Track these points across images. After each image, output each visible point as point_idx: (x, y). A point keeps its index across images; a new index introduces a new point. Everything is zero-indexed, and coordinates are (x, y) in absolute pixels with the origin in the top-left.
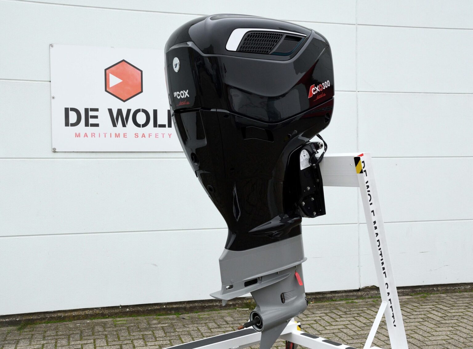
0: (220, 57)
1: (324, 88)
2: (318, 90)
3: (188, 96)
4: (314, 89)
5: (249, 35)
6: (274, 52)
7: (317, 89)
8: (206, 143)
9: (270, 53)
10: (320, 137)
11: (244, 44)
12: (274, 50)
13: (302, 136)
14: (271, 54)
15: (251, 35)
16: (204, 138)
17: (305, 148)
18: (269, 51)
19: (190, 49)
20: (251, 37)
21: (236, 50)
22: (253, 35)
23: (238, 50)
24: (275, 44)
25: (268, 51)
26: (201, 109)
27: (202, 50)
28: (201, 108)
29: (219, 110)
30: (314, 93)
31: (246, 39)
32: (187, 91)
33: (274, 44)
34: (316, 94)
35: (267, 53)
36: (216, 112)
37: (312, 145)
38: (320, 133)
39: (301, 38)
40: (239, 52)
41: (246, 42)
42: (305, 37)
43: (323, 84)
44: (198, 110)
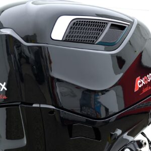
0: (44, 47)
1: (149, 81)
2: (143, 82)
4: (139, 81)
5: (74, 23)
6: (100, 42)
7: (143, 81)
8: (26, 142)
10: (143, 134)
11: (69, 33)
12: (100, 40)
13: (128, 135)
14: (97, 44)
15: (77, 23)
18: (95, 40)
20: (76, 25)
21: (61, 39)
22: (79, 22)
23: (64, 39)
24: (101, 32)
25: (94, 41)
28: (20, 103)
29: (42, 106)
30: (140, 86)
31: (71, 27)
33: (99, 33)
36: (40, 108)
39: (125, 27)
40: (64, 41)
41: (72, 30)
42: (129, 25)
43: (148, 76)
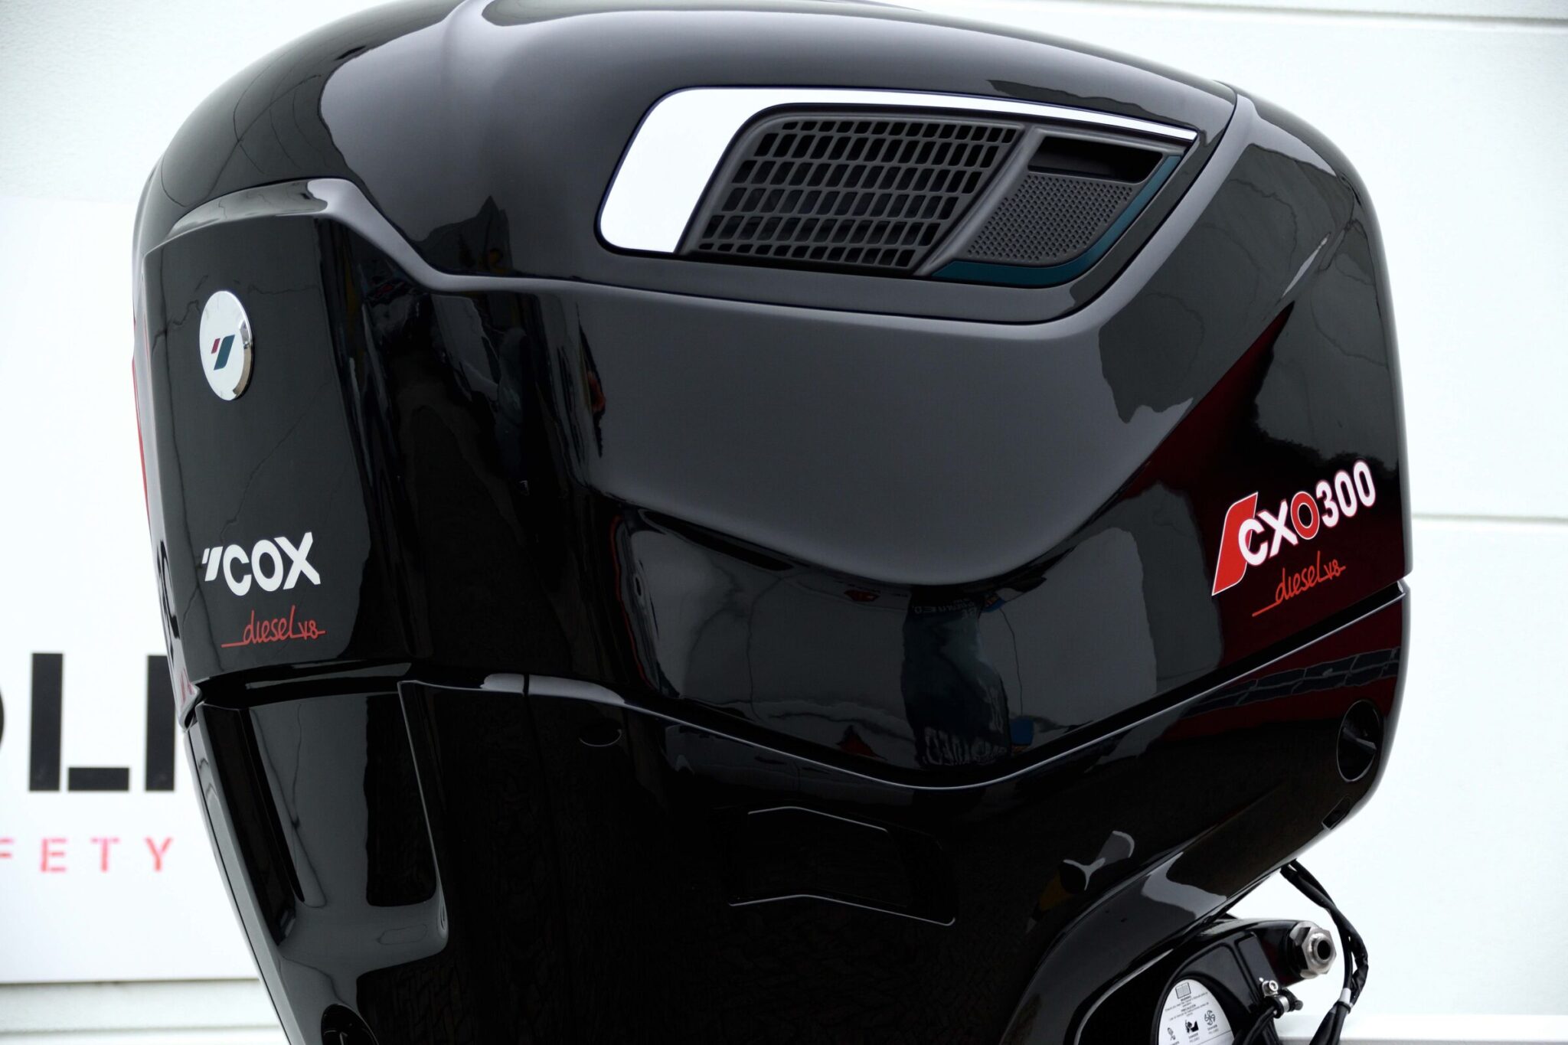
0: (553, 296)
1: (1331, 521)
2: (1281, 531)
3: (315, 578)
4: (1251, 525)
5: (768, 139)
6: (953, 260)
7: (1278, 525)
8: (444, 931)
9: (927, 268)
10: (1303, 881)
11: (731, 202)
12: (954, 248)
13: (1174, 875)
14: (929, 277)
15: (788, 140)
16: (430, 893)
17: (1199, 966)
18: (920, 251)
19: (333, 231)
20: (781, 151)
21: (670, 248)
22: (800, 134)
23: (692, 245)
24: (964, 199)
25: (907, 255)
26: (407, 676)
27: (421, 236)
28: (406, 667)
29: (541, 687)
30: (1257, 559)
31: (746, 166)
32: (308, 540)
33: (952, 202)
34: (1268, 560)
35: (902, 268)
36: (525, 699)
37: (1252, 950)
38: (1312, 858)
39: (1154, 158)
40: (693, 257)
41: (749, 185)
42: (1187, 144)
43: (1322, 487)
44: (389, 682)
